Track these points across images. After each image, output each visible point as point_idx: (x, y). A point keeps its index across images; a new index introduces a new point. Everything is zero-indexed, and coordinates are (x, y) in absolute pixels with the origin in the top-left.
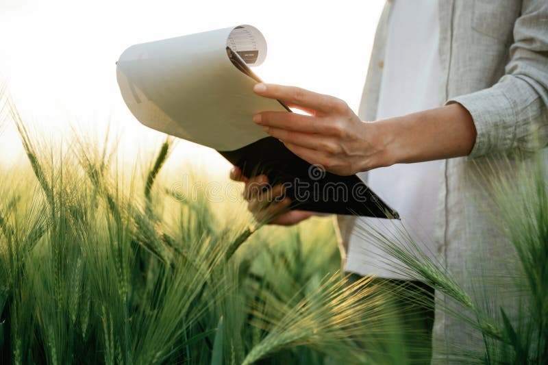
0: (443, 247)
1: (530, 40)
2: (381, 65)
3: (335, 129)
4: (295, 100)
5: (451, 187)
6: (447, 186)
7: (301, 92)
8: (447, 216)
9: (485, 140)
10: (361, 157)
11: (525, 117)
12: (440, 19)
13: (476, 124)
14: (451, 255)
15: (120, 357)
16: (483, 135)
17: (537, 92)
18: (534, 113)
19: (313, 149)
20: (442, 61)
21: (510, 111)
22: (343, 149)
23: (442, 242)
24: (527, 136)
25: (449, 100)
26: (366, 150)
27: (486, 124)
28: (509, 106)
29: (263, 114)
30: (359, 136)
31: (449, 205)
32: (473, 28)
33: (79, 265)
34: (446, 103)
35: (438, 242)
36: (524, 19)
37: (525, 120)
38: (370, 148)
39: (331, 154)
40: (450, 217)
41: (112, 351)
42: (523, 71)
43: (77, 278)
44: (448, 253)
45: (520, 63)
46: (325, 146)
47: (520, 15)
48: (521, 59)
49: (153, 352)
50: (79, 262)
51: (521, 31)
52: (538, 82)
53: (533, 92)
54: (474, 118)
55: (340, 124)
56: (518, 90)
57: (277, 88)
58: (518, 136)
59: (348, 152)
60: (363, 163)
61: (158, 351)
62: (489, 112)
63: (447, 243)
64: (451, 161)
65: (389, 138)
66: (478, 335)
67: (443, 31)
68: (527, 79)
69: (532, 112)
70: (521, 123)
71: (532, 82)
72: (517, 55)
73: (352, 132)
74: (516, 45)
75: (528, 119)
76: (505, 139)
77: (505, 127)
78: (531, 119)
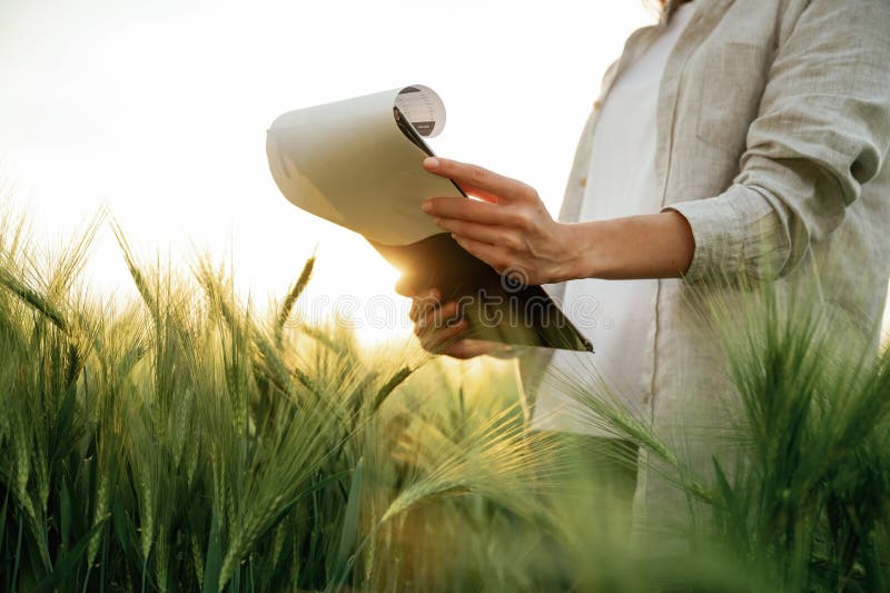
0: (651, 396)
1: (767, 145)
2: (583, 183)
3: (520, 219)
4: (474, 180)
5: (663, 324)
6: (658, 322)
7: (481, 172)
8: (656, 358)
9: (705, 255)
10: (550, 262)
11: (756, 234)
12: (659, 126)
13: (695, 234)
14: (659, 405)
15: (232, 508)
16: (702, 249)
17: (772, 206)
18: (767, 230)
19: (490, 243)
20: (659, 175)
21: (737, 224)
22: (528, 246)
23: (649, 390)
24: (757, 257)
25: (666, 207)
26: (557, 254)
27: (707, 235)
28: (735, 217)
29: (434, 200)
30: (550, 235)
31: (659, 346)
32: (698, 137)
33: (187, 397)
34: (661, 209)
35: (644, 391)
36: (761, 121)
37: (755, 237)
38: (563, 252)
39: (513, 251)
40: (660, 360)
41: (222, 499)
42: (756, 180)
43: (185, 411)
44: (656, 403)
45: (752, 173)
46: (504, 240)
47: (756, 117)
48: (753, 168)
49: (271, 496)
50: (188, 394)
51: (756, 135)
52: (773, 193)
53: (766, 205)
54: (693, 226)
55: (525, 214)
56: (748, 200)
57: (451, 165)
58: (747, 257)
59: (534, 252)
60: (553, 271)
61: (278, 495)
62: (711, 222)
63: (654, 391)
64: (665, 281)
65: (586, 245)
66: (681, 495)
67: (662, 139)
68: (760, 189)
69: (765, 227)
70: (750, 240)
71: (765, 192)
72: (750, 164)
73: (540, 226)
74: (749, 152)
75: (759, 236)
76: (730, 259)
77: (730, 243)
78: (762, 237)
